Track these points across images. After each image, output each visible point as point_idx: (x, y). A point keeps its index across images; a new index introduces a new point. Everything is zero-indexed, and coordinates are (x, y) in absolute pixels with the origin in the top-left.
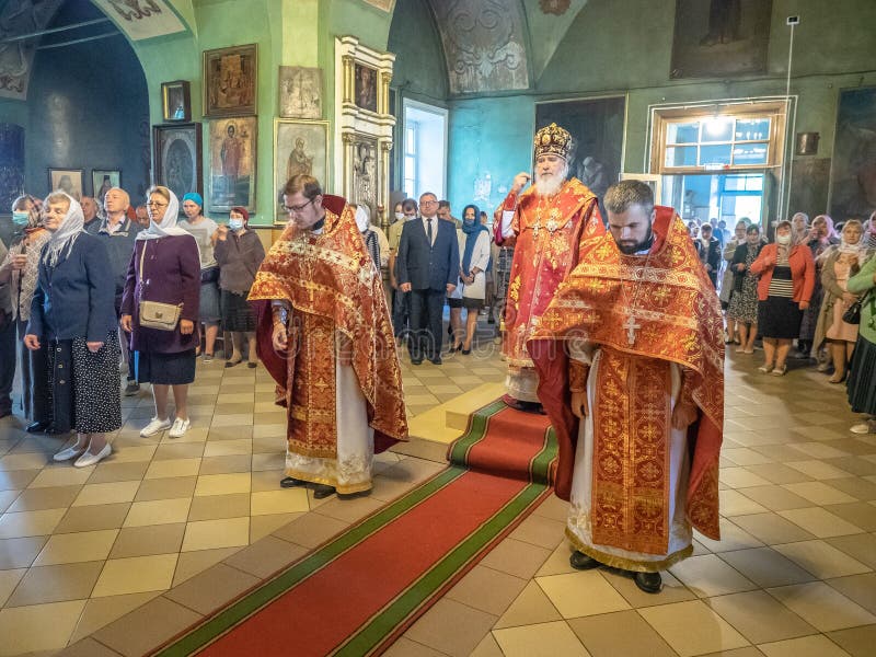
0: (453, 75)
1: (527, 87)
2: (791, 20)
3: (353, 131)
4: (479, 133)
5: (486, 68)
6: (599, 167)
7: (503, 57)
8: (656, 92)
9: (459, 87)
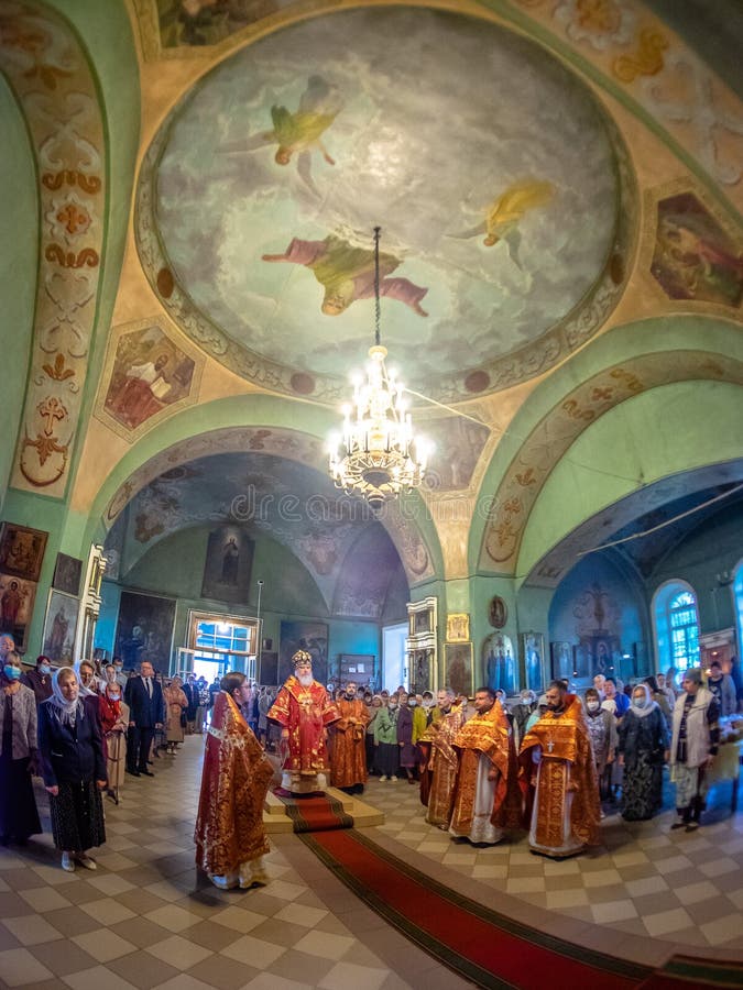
1: (116, 578)
2: (260, 582)
8: (194, 602)
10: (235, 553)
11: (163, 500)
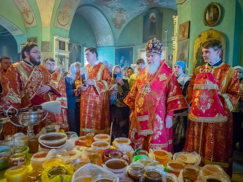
0: (97, 42)
1: (113, 45)
2: (166, 31)
3: (58, 55)
4: (103, 55)
5: (104, 40)
6: (129, 63)
7: (108, 38)
8: (140, 46)
9: (99, 45)
10: (154, 21)
11: (117, 10)
